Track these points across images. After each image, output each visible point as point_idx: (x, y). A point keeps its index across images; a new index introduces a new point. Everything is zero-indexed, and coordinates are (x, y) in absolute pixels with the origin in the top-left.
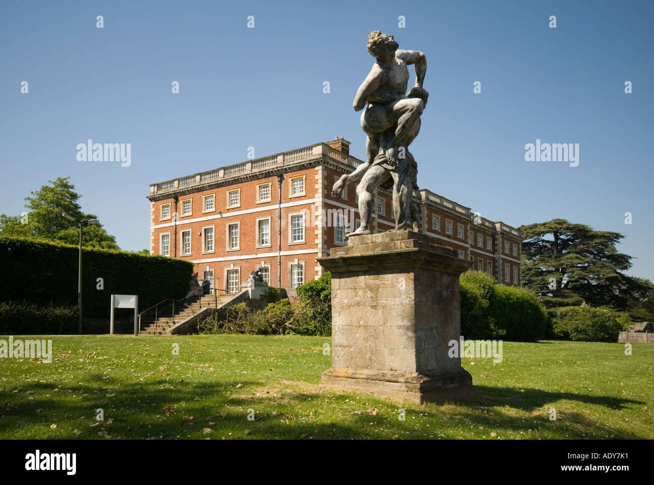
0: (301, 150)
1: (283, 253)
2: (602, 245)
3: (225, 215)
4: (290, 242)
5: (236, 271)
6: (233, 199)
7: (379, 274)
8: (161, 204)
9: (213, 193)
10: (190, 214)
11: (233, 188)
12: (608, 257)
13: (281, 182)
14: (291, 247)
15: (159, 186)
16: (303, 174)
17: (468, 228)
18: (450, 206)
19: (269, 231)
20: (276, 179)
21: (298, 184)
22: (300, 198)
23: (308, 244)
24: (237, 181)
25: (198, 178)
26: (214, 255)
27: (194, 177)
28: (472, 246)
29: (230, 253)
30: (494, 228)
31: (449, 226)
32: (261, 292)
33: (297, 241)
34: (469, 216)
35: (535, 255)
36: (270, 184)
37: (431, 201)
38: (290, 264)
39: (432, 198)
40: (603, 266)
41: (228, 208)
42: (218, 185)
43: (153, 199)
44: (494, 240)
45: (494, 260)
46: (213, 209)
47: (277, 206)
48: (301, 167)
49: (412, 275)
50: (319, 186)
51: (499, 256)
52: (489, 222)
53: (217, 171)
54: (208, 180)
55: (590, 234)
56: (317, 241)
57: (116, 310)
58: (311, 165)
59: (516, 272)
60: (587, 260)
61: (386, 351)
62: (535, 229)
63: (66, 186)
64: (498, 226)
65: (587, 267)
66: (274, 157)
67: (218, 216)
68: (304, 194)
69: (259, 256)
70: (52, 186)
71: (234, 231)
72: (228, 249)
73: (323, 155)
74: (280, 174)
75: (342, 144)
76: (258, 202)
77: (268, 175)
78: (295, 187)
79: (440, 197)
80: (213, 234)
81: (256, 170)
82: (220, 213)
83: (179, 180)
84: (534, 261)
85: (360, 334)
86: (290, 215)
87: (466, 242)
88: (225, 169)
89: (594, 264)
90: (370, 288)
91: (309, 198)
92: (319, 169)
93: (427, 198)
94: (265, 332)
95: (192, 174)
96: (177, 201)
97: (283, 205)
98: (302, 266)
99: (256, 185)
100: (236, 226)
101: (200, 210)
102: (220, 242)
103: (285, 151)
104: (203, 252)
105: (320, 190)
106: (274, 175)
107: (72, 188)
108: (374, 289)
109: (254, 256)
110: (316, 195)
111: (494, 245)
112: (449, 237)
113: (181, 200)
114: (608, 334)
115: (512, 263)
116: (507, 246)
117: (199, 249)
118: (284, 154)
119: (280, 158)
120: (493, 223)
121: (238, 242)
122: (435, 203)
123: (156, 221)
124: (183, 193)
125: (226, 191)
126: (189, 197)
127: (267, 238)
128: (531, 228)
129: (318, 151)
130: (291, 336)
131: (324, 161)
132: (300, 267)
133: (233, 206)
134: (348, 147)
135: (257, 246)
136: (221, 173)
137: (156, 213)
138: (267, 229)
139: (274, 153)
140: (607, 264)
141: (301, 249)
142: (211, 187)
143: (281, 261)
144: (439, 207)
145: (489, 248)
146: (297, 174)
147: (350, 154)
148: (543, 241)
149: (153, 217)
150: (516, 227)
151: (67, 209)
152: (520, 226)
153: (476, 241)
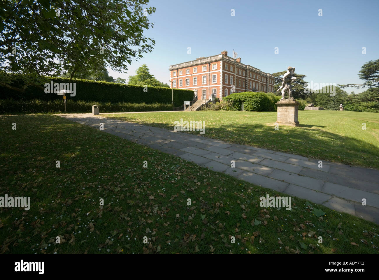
0: (216, 56)
1: (210, 86)
2: (299, 79)
3: (192, 75)
4: (212, 83)
5: (196, 91)
6: (195, 70)
7: (288, 106)
8: (173, 72)
9: (189, 69)
10: (182, 74)
11: (195, 67)
12: (300, 83)
13: (209, 65)
14: (212, 84)
15: (172, 66)
16: (216, 63)
17: (260, 76)
18: (255, 69)
19: (206, 80)
20: (208, 64)
21: (215, 66)
22: (215, 70)
23: (218, 83)
24: (196, 65)
25: (184, 64)
26: (190, 86)
27: (183, 63)
28: (260, 81)
29: (194, 86)
30: (267, 75)
31: (255, 76)
32: (214, 99)
33: (214, 83)
34: (260, 72)
35: (277, 82)
36: (206, 66)
37: (250, 68)
38: (212, 89)
39: (250, 67)
40: (299, 86)
41: (193, 73)
42: (190, 66)
43: (171, 70)
44: (267, 79)
45: (266, 85)
46: (189, 73)
47: (208, 72)
48: (216, 61)
49: (294, 107)
50: (221, 67)
51: (268, 84)
52: (266, 73)
53: (190, 62)
54: (187, 65)
55: (296, 75)
56: (220, 83)
57: (185, 105)
58: (219, 60)
59: (272, 89)
60: (294, 84)
61: (288, 119)
62: (278, 75)
63: (145, 67)
64: (268, 75)
65: (294, 86)
66: (208, 58)
67: (191, 75)
68: (216, 69)
69: (203, 87)
70: (142, 67)
71: (195, 79)
72: (193, 85)
73: (223, 57)
74: (209, 63)
75: (226, 53)
76: (202, 71)
77: (206, 63)
78: (214, 67)
79: (252, 67)
80: (189, 80)
81: (202, 62)
82: (191, 74)
83: (178, 64)
84: (277, 84)
85: (283, 116)
86: (212, 75)
87: (259, 80)
88: (192, 61)
89: (296, 85)
90: (286, 108)
91: (218, 70)
92: (221, 61)
93: (249, 68)
94: (216, 110)
95: (182, 63)
96: (178, 71)
97: (210, 72)
98: (216, 90)
99: (202, 66)
100: (196, 78)
101: (185, 74)
102: (191, 83)
103: (211, 56)
104: (186, 86)
105: (221, 68)
106: (207, 63)
107: (147, 67)
108: (287, 109)
109: (201, 87)
110: (220, 69)
111: (267, 81)
112: (254, 79)
113: (179, 70)
114: (302, 108)
115: (272, 86)
116: (270, 81)
117: (185, 85)
118: (211, 57)
119: (209, 58)
120: (267, 74)
121: (197, 83)
122: (251, 69)
123: (172, 76)
124: (180, 68)
125: (193, 68)
126: (182, 70)
127: (205, 82)
128: (277, 74)
129: (221, 56)
130: (223, 111)
131: (223, 59)
132: (215, 90)
133: (195, 72)
134: (227, 53)
135: (202, 84)
136: (191, 62)
137: (172, 74)
138: (205, 79)
139: (208, 57)
140: (300, 85)
141: (215, 85)
142: (188, 67)
143: (210, 88)
144: (252, 70)
145: (265, 81)
146: (214, 63)
147: (228, 56)
148: (280, 78)
149: (171, 75)
150: (272, 74)
151: (146, 73)
152: (273, 73)
153: (261, 80)
